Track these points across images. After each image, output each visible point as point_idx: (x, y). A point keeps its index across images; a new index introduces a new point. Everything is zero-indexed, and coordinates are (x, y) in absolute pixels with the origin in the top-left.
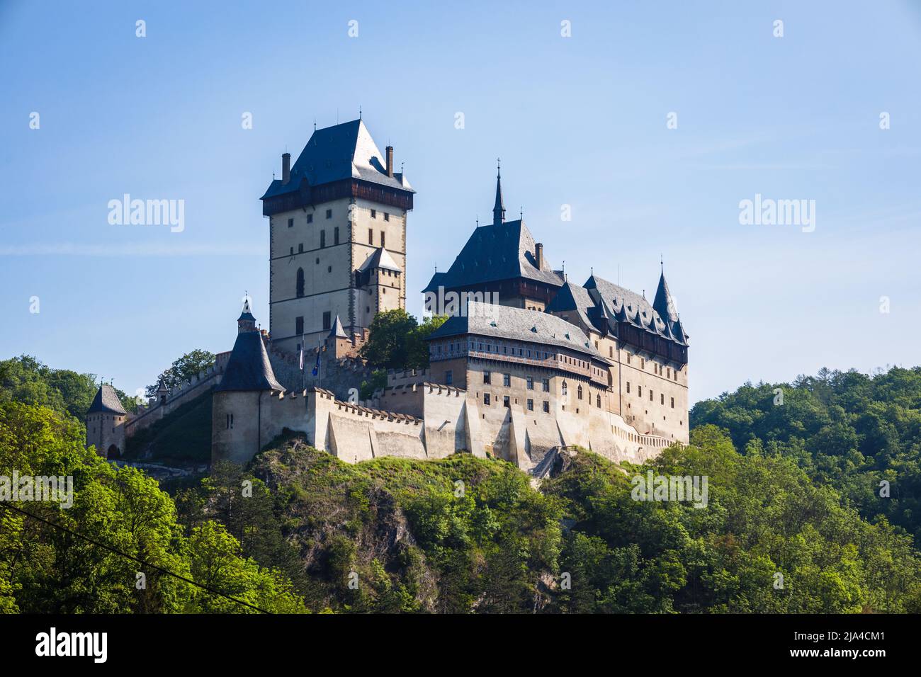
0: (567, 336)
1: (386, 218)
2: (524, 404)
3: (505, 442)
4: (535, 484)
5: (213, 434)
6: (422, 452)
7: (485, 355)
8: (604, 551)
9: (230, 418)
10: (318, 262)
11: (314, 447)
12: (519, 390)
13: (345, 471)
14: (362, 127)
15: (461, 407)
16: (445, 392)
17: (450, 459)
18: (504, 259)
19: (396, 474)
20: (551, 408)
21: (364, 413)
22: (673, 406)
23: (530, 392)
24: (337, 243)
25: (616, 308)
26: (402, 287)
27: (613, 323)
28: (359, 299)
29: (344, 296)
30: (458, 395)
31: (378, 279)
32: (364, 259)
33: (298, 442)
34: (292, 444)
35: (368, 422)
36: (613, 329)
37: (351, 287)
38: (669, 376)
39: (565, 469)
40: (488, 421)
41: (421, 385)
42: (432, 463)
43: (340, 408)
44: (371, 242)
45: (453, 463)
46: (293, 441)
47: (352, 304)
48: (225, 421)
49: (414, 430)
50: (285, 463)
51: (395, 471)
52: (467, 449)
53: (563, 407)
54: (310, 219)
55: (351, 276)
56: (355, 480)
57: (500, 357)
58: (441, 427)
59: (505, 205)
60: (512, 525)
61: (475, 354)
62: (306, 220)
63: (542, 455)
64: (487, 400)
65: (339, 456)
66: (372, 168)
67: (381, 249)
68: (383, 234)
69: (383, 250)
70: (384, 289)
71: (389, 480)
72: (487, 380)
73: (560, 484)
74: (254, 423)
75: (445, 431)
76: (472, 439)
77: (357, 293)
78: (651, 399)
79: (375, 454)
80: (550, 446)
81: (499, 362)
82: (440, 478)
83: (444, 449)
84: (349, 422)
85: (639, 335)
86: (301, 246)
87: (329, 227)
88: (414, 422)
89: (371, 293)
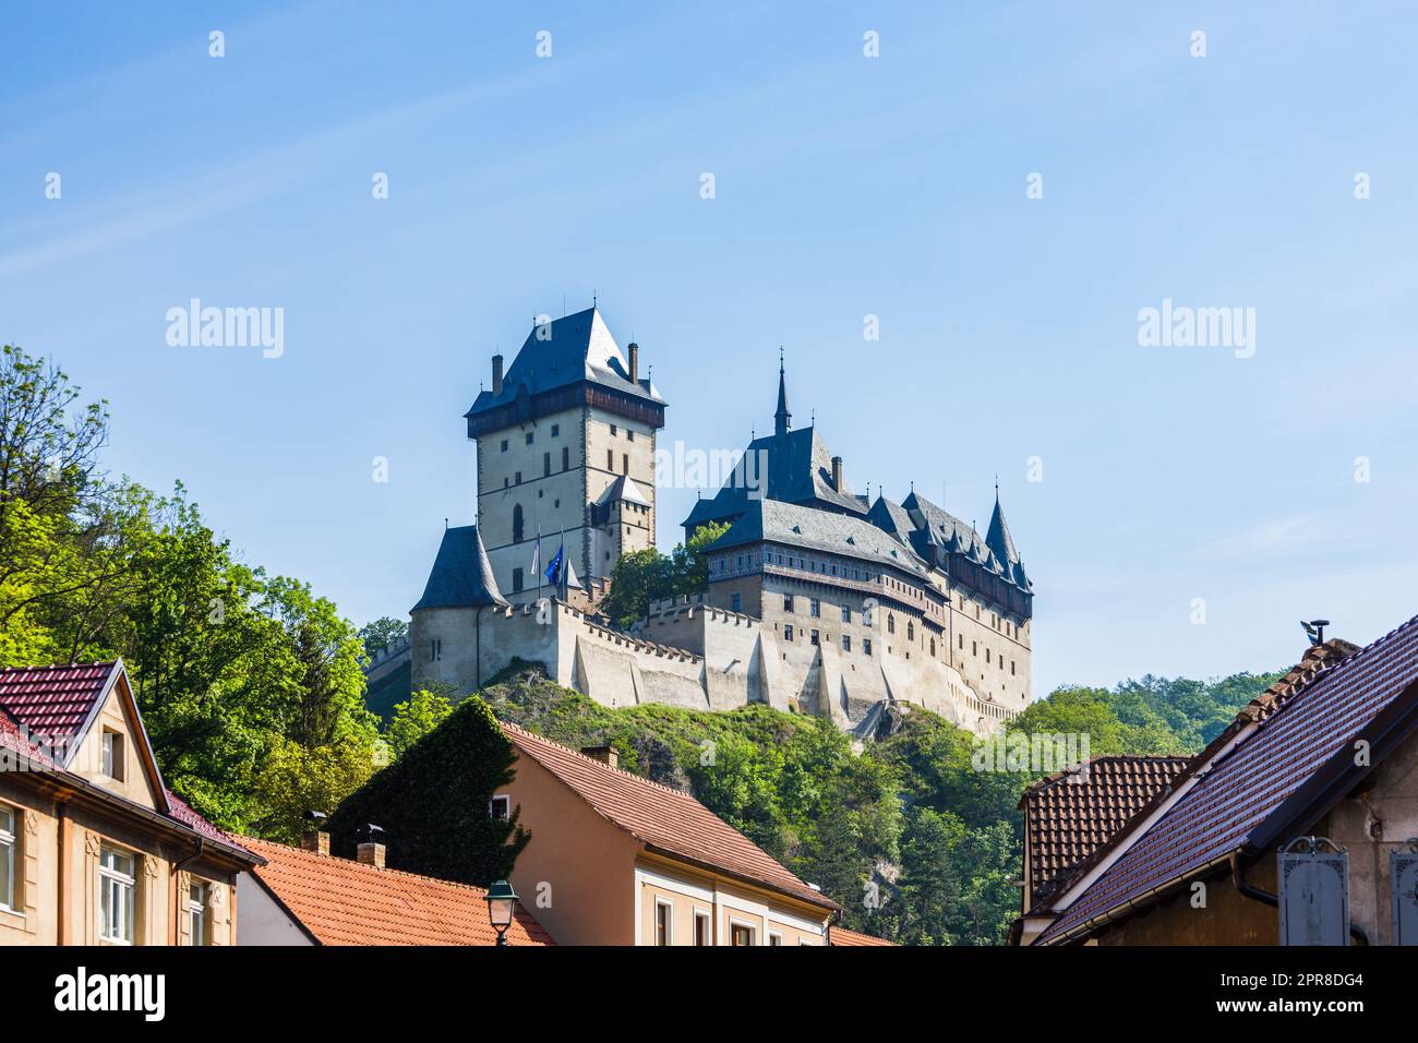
0: (894, 553)
1: (630, 437)
2: (837, 643)
3: (813, 693)
4: (857, 749)
5: (413, 670)
6: (702, 701)
7: (785, 571)
8: (960, 833)
9: (436, 645)
10: (541, 495)
11: (557, 682)
12: (831, 622)
13: (602, 714)
14: (597, 318)
15: (754, 641)
16: (732, 620)
17: (741, 711)
18: (791, 477)
19: (670, 725)
20: (874, 650)
21: (624, 642)
22: (1013, 673)
23: (846, 625)
24: (566, 469)
25: (944, 535)
26: (651, 528)
27: (942, 553)
28: (596, 542)
29: (577, 538)
30: (749, 625)
31: (620, 515)
32: (602, 489)
33: (534, 674)
34: (526, 677)
35: (629, 655)
36: (942, 562)
37: (585, 526)
38: (1008, 634)
39: (895, 730)
40: (790, 664)
41: (699, 610)
42: (716, 715)
43: (591, 632)
44: (610, 467)
45: (746, 716)
46: (528, 672)
47: (586, 547)
48: (430, 649)
49: (691, 670)
50: (516, 703)
51: (669, 720)
52: (764, 701)
53: (890, 648)
54: (530, 439)
55: (586, 511)
56: (616, 727)
57: (807, 575)
58: (728, 669)
59: (790, 408)
60: (833, 796)
61: (772, 569)
62: (524, 440)
63: (864, 713)
64: (788, 635)
65: (591, 696)
66: (611, 370)
67: (624, 477)
68: (626, 457)
69: (627, 478)
70: (629, 529)
71: (662, 732)
72: (789, 606)
73: (889, 749)
74: (471, 650)
75: (733, 674)
76: (770, 687)
77: (593, 533)
78: (988, 661)
79: (640, 698)
80: (874, 699)
81: (805, 582)
82: (730, 734)
83: (731, 697)
84: (605, 651)
85: (974, 572)
86: (519, 475)
87: (555, 448)
88: (691, 660)
89: (611, 534)
